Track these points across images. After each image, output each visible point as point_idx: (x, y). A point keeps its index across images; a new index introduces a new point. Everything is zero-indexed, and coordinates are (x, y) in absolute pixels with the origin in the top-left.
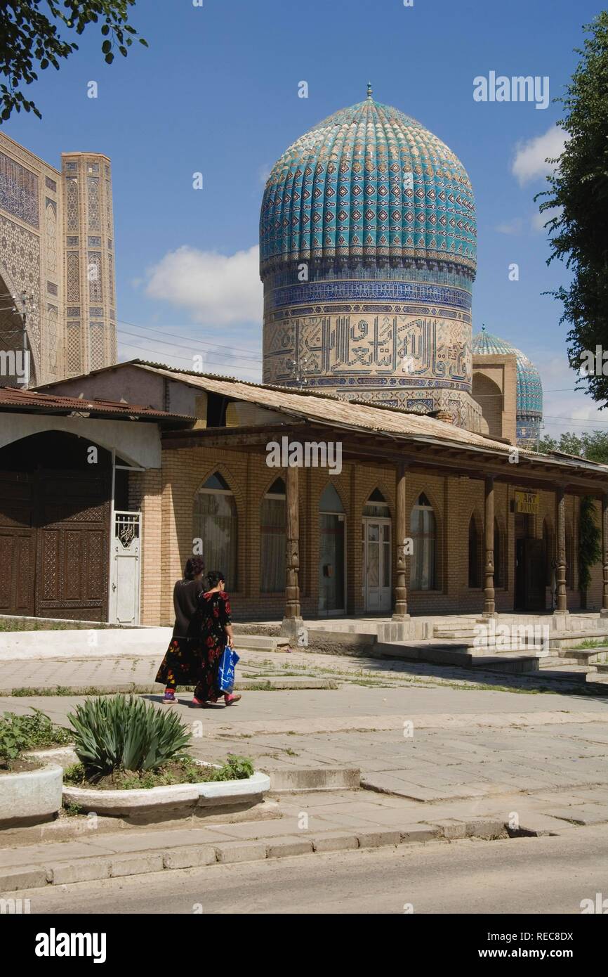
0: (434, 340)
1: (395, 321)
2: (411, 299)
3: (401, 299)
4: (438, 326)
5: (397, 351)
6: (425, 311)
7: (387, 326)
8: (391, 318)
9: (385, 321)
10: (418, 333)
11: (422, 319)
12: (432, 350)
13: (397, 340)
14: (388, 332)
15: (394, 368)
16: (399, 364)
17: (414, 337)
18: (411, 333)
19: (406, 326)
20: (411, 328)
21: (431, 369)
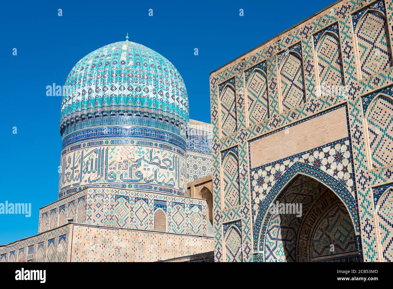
0: (107, 159)
1: (82, 152)
2: (92, 138)
3: (87, 139)
4: (110, 151)
5: (83, 170)
6: (101, 143)
7: (79, 156)
8: (81, 151)
9: (77, 153)
10: (95, 156)
11: (98, 148)
12: (104, 166)
13: (83, 163)
14: (79, 160)
15: (81, 181)
16: (83, 178)
17: (92, 160)
18: (91, 158)
19: (88, 155)
20: (91, 154)
21: (103, 178)
